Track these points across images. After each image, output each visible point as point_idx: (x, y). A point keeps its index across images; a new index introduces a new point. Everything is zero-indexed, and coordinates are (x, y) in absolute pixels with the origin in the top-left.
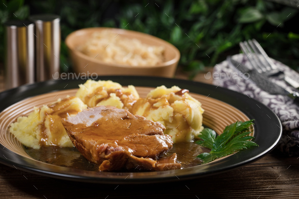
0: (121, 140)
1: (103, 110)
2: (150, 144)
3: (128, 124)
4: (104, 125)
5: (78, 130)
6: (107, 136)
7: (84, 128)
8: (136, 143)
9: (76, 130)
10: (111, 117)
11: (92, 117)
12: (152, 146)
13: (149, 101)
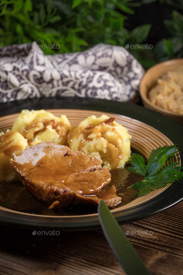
0: (67, 179)
1: (45, 148)
2: (93, 181)
3: (70, 161)
4: (48, 164)
5: (26, 170)
6: (54, 176)
7: (31, 168)
8: (81, 181)
9: (24, 171)
10: (53, 154)
11: (36, 155)
12: (94, 183)
13: (83, 132)
